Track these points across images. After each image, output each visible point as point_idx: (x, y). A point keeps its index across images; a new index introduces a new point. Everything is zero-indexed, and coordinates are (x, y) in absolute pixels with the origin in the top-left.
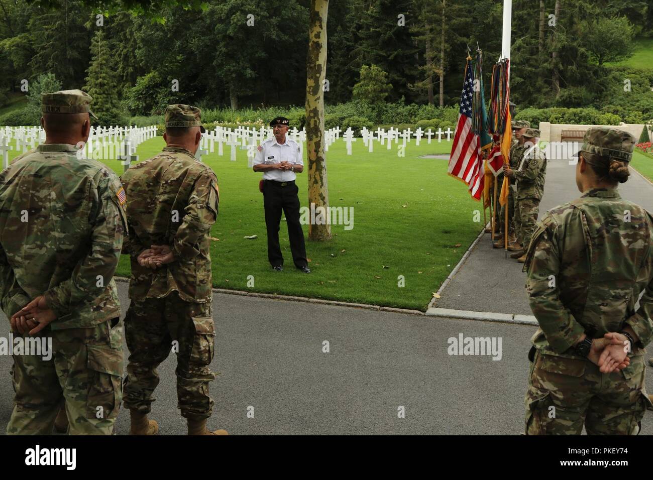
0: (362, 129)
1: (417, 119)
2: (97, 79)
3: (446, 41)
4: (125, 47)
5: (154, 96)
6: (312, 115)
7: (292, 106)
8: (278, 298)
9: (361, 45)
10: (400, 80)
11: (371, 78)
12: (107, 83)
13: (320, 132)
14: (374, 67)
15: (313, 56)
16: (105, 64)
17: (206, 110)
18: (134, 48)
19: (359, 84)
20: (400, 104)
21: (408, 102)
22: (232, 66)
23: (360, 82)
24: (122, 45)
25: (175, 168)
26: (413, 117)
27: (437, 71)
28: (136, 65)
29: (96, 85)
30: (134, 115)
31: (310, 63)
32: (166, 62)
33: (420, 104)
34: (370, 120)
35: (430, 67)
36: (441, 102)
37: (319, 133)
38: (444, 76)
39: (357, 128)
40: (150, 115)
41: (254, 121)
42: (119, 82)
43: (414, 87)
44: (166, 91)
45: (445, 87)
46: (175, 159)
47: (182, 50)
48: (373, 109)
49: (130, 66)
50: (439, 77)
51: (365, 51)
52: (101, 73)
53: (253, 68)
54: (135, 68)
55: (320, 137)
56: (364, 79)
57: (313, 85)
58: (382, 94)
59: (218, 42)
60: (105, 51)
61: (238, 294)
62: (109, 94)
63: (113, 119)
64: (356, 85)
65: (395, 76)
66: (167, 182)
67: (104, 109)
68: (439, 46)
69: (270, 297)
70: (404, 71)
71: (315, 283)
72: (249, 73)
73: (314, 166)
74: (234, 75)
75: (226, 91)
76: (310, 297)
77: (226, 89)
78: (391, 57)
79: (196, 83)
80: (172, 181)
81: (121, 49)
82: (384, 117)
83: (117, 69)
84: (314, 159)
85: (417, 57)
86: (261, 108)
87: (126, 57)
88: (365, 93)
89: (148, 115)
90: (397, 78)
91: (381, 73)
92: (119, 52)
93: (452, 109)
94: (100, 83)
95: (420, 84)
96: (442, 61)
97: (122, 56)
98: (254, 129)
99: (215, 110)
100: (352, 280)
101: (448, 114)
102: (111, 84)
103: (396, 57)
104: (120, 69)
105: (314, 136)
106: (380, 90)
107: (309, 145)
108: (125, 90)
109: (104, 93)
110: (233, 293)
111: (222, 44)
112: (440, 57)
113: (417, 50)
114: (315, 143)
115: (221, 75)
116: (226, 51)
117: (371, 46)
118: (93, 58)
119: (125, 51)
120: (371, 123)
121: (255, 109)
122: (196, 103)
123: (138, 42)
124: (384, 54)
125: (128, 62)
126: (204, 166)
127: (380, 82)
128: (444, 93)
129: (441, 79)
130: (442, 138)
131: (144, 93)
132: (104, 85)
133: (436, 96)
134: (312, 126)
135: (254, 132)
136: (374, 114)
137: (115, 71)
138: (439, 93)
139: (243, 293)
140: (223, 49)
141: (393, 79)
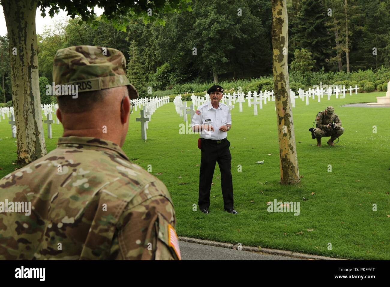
0: (299, 90)
1: (333, 81)
2: (133, 70)
3: (349, 30)
4: (149, 50)
5: (167, 78)
6: (279, 79)
7: (252, 78)
8: (262, 251)
9: (293, 37)
10: (320, 57)
11: (302, 57)
12: (139, 72)
13: (287, 92)
14: (303, 50)
15: (277, 30)
16: (137, 61)
17: (199, 85)
18: (154, 49)
19: (294, 62)
20: (322, 72)
21: (326, 71)
22: (214, 56)
23: (294, 60)
24: (147, 49)
25: (73, 192)
26: (331, 80)
27: (344, 49)
28: (156, 60)
29: (133, 73)
30: (156, 90)
31: (275, 36)
32: (174, 57)
33: (335, 71)
34: (303, 84)
35: (340, 47)
36: (348, 69)
37: (286, 94)
38: (349, 53)
39: (295, 89)
40: (165, 89)
41: (229, 89)
42: (146, 71)
43: (330, 61)
44: (174, 74)
45: (350, 59)
46: (74, 166)
47: (183, 49)
48: (304, 77)
49: (152, 61)
50: (346, 53)
51: (296, 40)
52: (135, 66)
53: (227, 57)
54: (156, 62)
55: (287, 97)
56: (298, 58)
57: (279, 53)
58: (309, 67)
59: (204, 43)
60: (136, 53)
61: (224, 247)
62: (140, 78)
63: (143, 94)
64: (292, 63)
65: (317, 55)
66: (55, 225)
67: (138, 88)
68: (344, 33)
69: (255, 251)
70: (322, 51)
71: (295, 233)
72: (224, 59)
73: (283, 121)
74: (215, 61)
75: (210, 72)
76: (293, 251)
77: (211, 71)
78: (314, 43)
79: (192, 68)
80: (65, 225)
81: (147, 51)
82: (311, 82)
83: (145, 63)
84: (282, 115)
85: (330, 41)
86: (233, 81)
87: (150, 56)
88: (298, 66)
89: (164, 89)
90: (318, 56)
91: (308, 54)
92: (146, 53)
93: (357, 73)
94: (135, 72)
95: (334, 59)
96: (347, 43)
97: (148, 56)
98: (229, 94)
99: (205, 84)
100: (329, 228)
101: (354, 76)
102: (141, 72)
103: (317, 43)
104: (147, 64)
105: (282, 97)
106: (308, 64)
107: (278, 104)
108: (150, 76)
109: (137, 78)
110: (220, 246)
111: (207, 43)
112: (346, 40)
113: (329, 37)
114: (282, 102)
115: (207, 62)
116: (210, 47)
117: (300, 37)
118: (130, 58)
119: (149, 52)
120: (303, 86)
121: (229, 82)
122: (192, 81)
123: (156, 46)
124: (309, 41)
125: (151, 59)
126: (137, 183)
127: (308, 59)
128: (350, 63)
129: (347, 54)
130: (352, 93)
131: (162, 76)
132: (137, 73)
133: (344, 66)
134: (279, 88)
135: (229, 96)
136: (305, 80)
137: (144, 65)
138: (346, 64)
139: (229, 245)
140: (208, 46)
141: (316, 57)
